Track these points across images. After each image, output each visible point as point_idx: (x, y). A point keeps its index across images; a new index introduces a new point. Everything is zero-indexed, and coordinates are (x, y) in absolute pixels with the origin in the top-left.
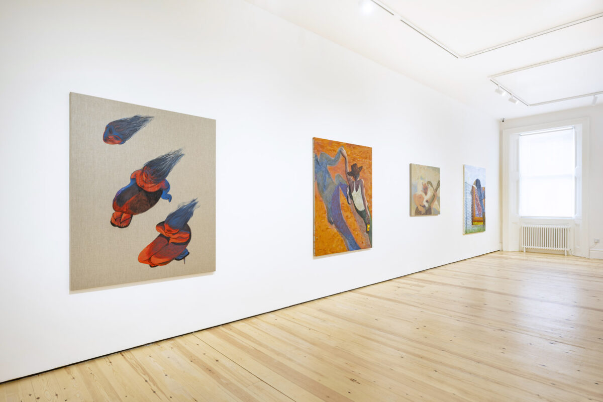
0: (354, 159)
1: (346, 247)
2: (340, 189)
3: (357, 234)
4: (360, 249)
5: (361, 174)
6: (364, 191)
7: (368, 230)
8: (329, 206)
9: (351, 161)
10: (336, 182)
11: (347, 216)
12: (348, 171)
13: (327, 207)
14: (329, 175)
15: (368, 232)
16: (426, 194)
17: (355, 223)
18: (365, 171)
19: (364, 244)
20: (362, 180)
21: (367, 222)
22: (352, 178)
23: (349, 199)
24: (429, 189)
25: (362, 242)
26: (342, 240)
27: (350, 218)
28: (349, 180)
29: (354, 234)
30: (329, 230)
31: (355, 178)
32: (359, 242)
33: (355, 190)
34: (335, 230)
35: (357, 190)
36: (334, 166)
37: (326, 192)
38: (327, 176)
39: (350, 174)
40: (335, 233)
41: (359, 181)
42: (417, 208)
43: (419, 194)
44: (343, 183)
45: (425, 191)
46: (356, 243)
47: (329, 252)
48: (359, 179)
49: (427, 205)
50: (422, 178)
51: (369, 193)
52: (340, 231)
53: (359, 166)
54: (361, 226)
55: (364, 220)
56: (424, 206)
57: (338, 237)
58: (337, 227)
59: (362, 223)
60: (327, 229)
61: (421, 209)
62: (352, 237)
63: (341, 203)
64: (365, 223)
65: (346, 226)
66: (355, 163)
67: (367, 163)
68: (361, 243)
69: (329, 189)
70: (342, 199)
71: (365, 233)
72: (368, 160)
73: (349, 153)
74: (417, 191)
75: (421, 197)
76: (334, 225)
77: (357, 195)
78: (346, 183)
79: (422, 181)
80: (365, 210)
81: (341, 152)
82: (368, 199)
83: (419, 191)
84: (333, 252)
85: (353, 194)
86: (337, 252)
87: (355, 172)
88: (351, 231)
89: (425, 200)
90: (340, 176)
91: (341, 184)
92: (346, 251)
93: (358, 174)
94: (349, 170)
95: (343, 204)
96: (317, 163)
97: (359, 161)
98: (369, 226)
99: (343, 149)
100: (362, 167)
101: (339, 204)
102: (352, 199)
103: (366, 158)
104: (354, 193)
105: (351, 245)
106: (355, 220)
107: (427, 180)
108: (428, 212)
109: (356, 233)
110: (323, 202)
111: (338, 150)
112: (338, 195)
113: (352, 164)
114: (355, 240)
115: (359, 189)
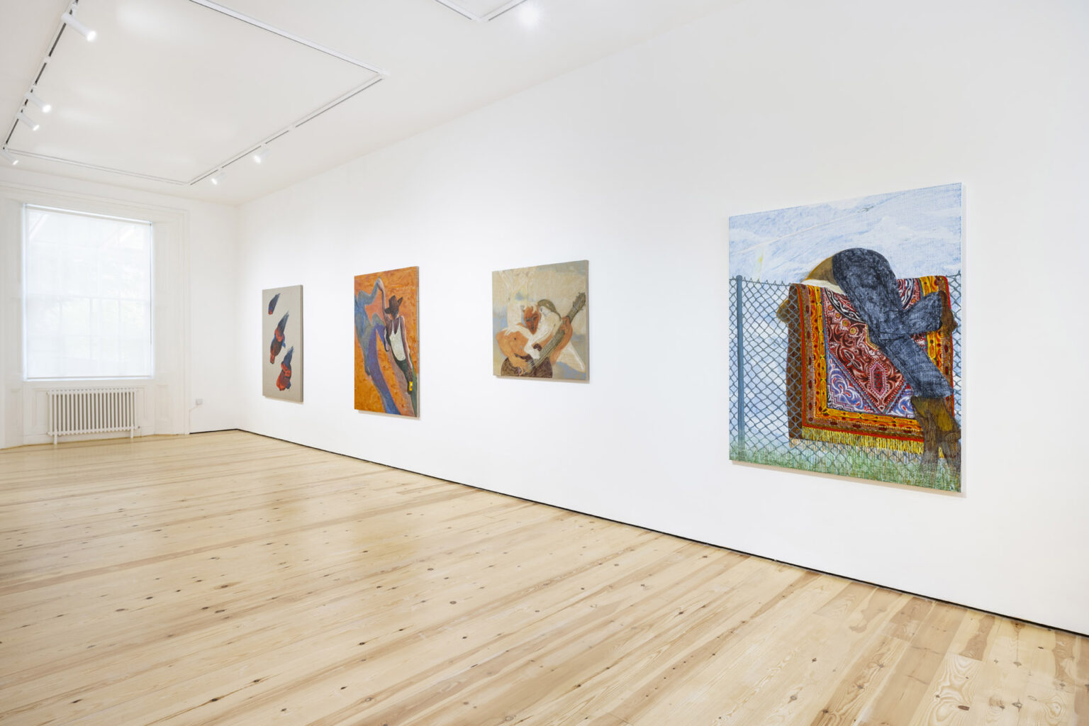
0: (392, 290)
1: (383, 408)
2: (377, 331)
3: (396, 393)
4: (400, 414)
5: (401, 308)
6: (405, 332)
7: (411, 390)
8: (367, 353)
9: (389, 293)
10: (373, 324)
11: (384, 367)
12: (386, 308)
13: (364, 355)
14: (366, 316)
15: (410, 393)
16: (533, 329)
17: (394, 376)
18: (407, 304)
19: (405, 409)
20: (402, 316)
21: (409, 378)
22: (389, 316)
23: (387, 345)
24: (543, 318)
25: (403, 406)
26: (378, 397)
27: (387, 370)
28: (386, 319)
29: (393, 391)
30: (366, 382)
31: (394, 316)
32: (398, 406)
33: (393, 331)
34: (372, 383)
35: (395, 332)
36: (370, 305)
37: (363, 337)
38: (364, 317)
39: (387, 311)
40: (372, 387)
41: (398, 319)
42: (507, 360)
43: (514, 331)
44: (380, 324)
45: (532, 321)
46: (394, 405)
47: (366, 408)
48: (398, 316)
49: (535, 355)
50: (519, 297)
51: (412, 334)
52: (377, 386)
53: (398, 298)
54: (400, 382)
55: (405, 374)
56: (528, 358)
57: (375, 392)
58: (374, 379)
59: (403, 378)
60: (364, 380)
61: (516, 361)
62: (390, 395)
63: (377, 349)
64: (407, 378)
65: (384, 380)
66: (393, 295)
67: (409, 291)
68: (401, 406)
69: (366, 333)
70: (380, 345)
71: (407, 393)
72: (409, 287)
73: (386, 284)
74: (506, 326)
75: (517, 337)
76: (370, 377)
77: (395, 338)
78: (383, 324)
79: (519, 303)
80: (406, 360)
81: (377, 285)
82: (410, 344)
83: (515, 324)
84: (370, 410)
85: (391, 338)
86: (373, 411)
87: (393, 308)
88: (389, 387)
89: (530, 343)
90: (377, 316)
91: (378, 326)
92: (383, 412)
93: (398, 310)
94: (387, 306)
95: (380, 350)
96: (357, 305)
97: (398, 291)
98: (411, 384)
99: (380, 280)
100: (402, 299)
101: (376, 351)
102: (390, 345)
103: (407, 285)
104: (393, 337)
105: (388, 405)
106: (393, 373)
107: (536, 298)
108: (542, 370)
109: (395, 391)
110: (361, 349)
111: (375, 284)
112: (375, 340)
113: (390, 297)
114: (394, 400)
115: (399, 330)
